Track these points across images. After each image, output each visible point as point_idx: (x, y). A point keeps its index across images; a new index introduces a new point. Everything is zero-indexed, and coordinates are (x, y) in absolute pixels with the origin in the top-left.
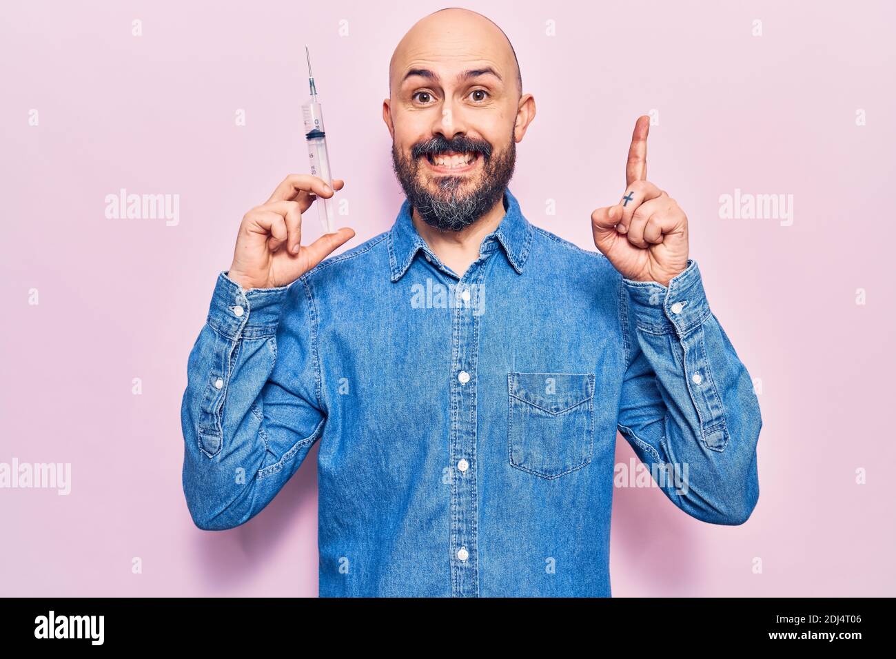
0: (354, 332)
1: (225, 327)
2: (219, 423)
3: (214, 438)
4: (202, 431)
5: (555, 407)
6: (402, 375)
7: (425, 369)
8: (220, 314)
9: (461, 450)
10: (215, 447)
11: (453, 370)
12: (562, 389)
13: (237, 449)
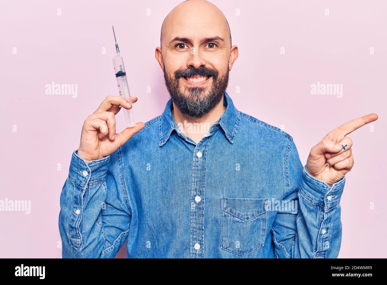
0: (140, 173)
1: (78, 182)
2: (80, 232)
3: (78, 240)
4: (71, 236)
5: (246, 217)
6: (165, 197)
7: (177, 194)
8: (75, 175)
9: (196, 238)
10: (79, 244)
11: (192, 195)
12: (250, 207)
13: (90, 244)
